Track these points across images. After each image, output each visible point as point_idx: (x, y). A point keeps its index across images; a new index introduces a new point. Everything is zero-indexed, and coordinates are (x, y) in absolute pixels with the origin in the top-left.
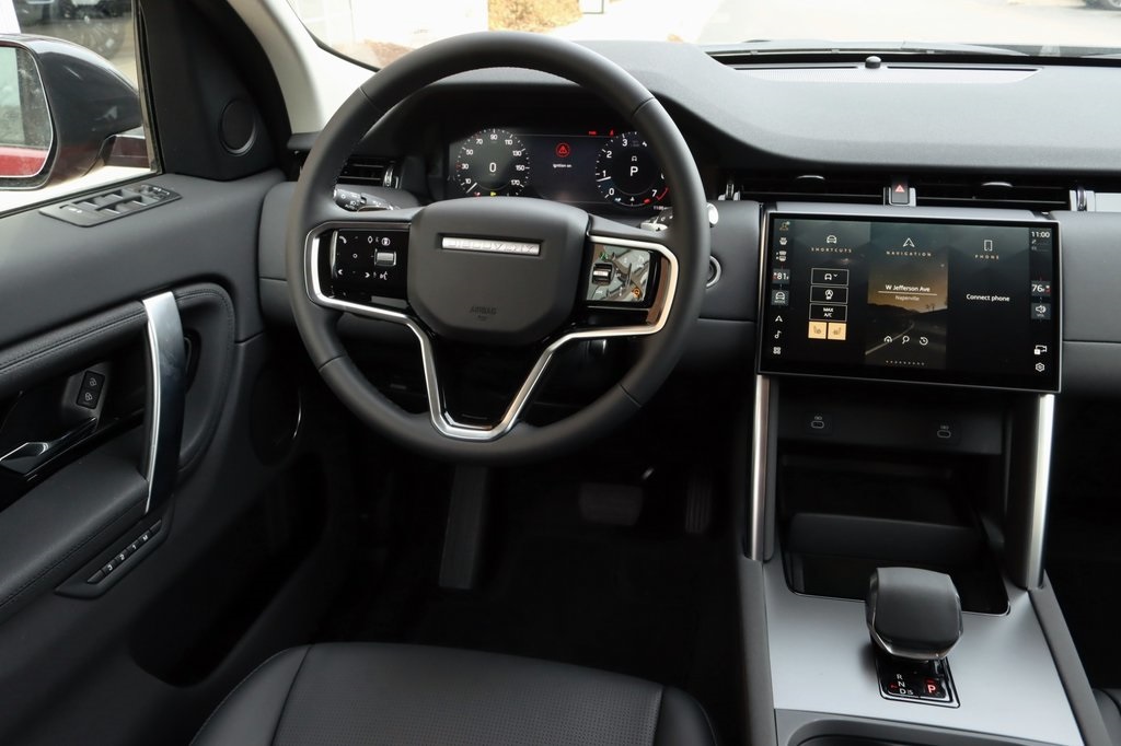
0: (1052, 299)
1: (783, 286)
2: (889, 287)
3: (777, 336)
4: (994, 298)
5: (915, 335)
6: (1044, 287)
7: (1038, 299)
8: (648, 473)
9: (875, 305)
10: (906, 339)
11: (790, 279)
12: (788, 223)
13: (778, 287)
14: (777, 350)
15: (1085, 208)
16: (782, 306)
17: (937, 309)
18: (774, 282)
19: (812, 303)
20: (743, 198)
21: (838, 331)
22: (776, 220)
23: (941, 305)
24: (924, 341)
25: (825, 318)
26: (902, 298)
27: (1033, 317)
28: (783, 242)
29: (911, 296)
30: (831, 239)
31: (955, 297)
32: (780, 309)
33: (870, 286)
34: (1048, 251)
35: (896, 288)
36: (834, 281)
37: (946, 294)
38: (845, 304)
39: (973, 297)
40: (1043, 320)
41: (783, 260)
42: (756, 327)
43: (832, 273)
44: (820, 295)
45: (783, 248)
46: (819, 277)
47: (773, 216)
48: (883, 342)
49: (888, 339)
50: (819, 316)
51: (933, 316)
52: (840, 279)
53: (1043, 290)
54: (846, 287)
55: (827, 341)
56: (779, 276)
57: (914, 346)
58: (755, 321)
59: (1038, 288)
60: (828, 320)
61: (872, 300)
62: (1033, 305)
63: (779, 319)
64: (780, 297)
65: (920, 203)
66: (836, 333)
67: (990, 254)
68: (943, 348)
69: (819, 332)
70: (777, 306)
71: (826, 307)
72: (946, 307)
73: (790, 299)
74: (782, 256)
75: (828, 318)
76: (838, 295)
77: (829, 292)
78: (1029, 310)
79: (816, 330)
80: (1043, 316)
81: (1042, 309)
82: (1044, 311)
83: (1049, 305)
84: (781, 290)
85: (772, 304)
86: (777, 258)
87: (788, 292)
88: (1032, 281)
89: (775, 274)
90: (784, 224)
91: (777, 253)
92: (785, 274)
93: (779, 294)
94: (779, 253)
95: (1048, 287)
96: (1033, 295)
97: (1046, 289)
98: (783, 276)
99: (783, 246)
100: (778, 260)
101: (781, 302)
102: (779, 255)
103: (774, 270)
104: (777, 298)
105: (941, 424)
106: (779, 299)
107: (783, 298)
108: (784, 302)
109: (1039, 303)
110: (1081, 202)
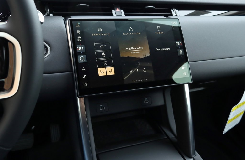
0: (183, 47)
1: (83, 53)
2: (127, 49)
3: (84, 78)
4: (165, 49)
5: (141, 68)
6: (180, 43)
8: (33, 127)
9: (123, 57)
10: (138, 70)
11: (85, 49)
12: (79, 23)
13: (80, 54)
14: (85, 84)
15: (177, 15)
16: (84, 63)
17: (147, 56)
18: (78, 52)
19: (97, 59)
20: (54, 15)
21: (111, 71)
22: (73, 22)
23: (148, 54)
24: (145, 70)
25: (104, 66)
26: (133, 53)
27: (179, 55)
28: (79, 32)
29: (137, 51)
30: (100, 30)
31: (152, 50)
32: (83, 64)
33: (120, 49)
35: (130, 49)
36: (105, 48)
37: (149, 50)
38: (111, 58)
39: (158, 50)
40: (182, 56)
41: (80, 41)
42: (73, 74)
43: (103, 45)
44: (100, 55)
46: (98, 47)
47: (71, 21)
48: (130, 73)
49: (132, 71)
50: (102, 66)
51: (146, 59)
52: (107, 47)
53: (180, 44)
54: (110, 50)
55: (107, 76)
56: (80, 48)
57: (141, 73)
58: (72, 71)
59: (178, 44)
60: (106, 67)
61: (122, 55)
62: (178, 50)
63: (84, 69)
64: (82, 59)
66: (110, 72)
67: (160, 32)
68: (152, 72)
69: (103, 72)
70: (81, 63)
71: (104, 60)
72: (150, 55)
73: (87, 59)
74: (79, 39)
75: (106, 66)
76: (108, 55)
77: (104, 54)
78: (177, 53)
79: (102, 72)
80: (182, 54)
81: (181, 51)
82: (182, 52)
83: (183, 50)
84: (82, 55)
85: (79, 62)
86: (77, 40)
87: (85, 55)
88: (176, 41)
89: (78, 48)
90: (78, 24)
91: (77, 38)
92: (82, 47)
93: (81, 57)
94: (78, 38)
95: (181, 43)
96: (177, 46)
97: (181, 44)
98: (82, 48)
99: (79, 34)
100: (78, 41)
101: (83, 61)
102: (78, 39)
103: (77, 46)
104: (81, 59)
105: (146, 98)
106: (82, 60)
107: (84, 59)
108: (84, 61)
109: (179, 49)
110: (175, 13)
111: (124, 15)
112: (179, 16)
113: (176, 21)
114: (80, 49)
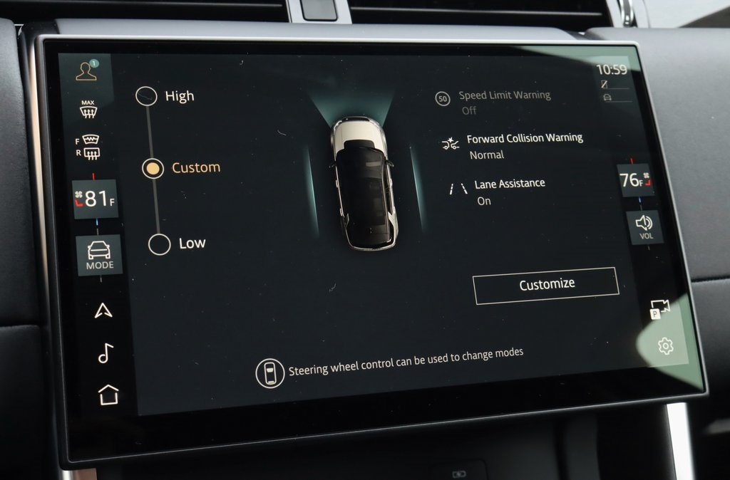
3: (104, 359)
6: (640, 177)
7: (634, 203)
11: (119, 202)
12: (94, 63)
13: (90, 227)
15: (633, 24)
16: (109, 278)
18: (78, 216)
22: (63, 57)
27: (634, 242)
28: (89, 110)
32: (102, 286)
34: (632, 101)
40: (654, 246)
41: (93, 156)
42: (43, 339)
45: (90, 126)
47: (54, 49)
53: (639, 183)
56: (89, 197)
58: (39, 320)
59: (631, 179)
62: (629, 214)
63: (103, 311)
64: (98, 255)
65: (358, 18)
70: (93, 279)
73: (125, 254)
74: (90, 148)
78: (625, 229)
80: (650, 236)
81: (645, 223)
82: (650, 225)
83: (656, 213)
84: (98, 236)
85: (80, 274)
86: (78, 152)
87: (117, 237)
88: (619, 166)
89: (78, 194)
90: (86, 68)
91: (77, 141)
92: (103, 192)
93: (95, 246)
94: (81, 140)
95: (646, 175)
96: (625, 195)
97: (645, 181)
98: (99, 198)
99: (89, 120)
100: (82, 157)
101: (102, 265)
102: (82, 146)
103: (74, 183)
104: (91, 257)
105: (457, 470)
106: (96, 260)
107: (108, 256)
108: (110, 265)
109: (640, 210)
110: (627, 13)
111: (349, 21)
112: (649, 27)
113: (626, 58)
114: (91, 202)
